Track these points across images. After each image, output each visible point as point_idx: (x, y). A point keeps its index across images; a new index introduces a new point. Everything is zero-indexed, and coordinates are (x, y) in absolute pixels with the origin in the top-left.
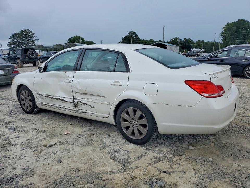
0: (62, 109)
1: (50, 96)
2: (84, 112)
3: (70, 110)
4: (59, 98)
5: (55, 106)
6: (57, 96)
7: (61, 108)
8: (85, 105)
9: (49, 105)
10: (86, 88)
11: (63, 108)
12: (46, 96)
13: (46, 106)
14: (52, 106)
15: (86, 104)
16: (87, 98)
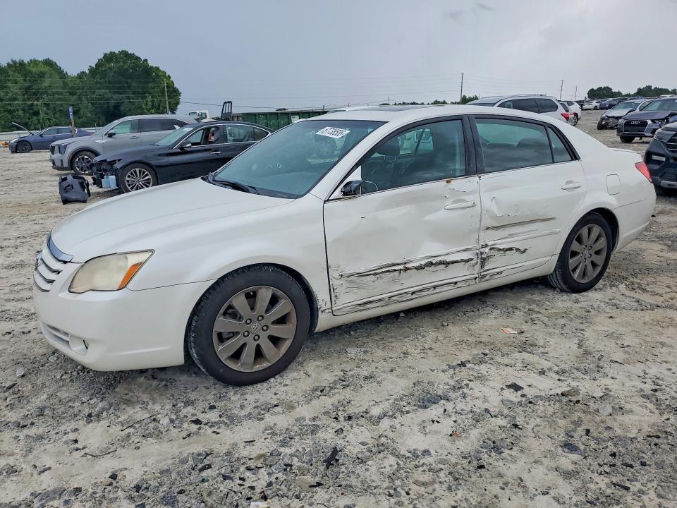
0: (432, 291)
1: (398, 264)
2: (498, 273)
3: (458, 284)
4: (430, 260)
5: (407, 293)
6: (423, 259)
7: (428, 289)
8: (508, 252)
9: (381, 300)
10: (517, 210)
11: (435, 287)
12: (381, 271)
13: (369, 306)
14: (394, 298)
15: (511, 249)
16: (511, 236)
